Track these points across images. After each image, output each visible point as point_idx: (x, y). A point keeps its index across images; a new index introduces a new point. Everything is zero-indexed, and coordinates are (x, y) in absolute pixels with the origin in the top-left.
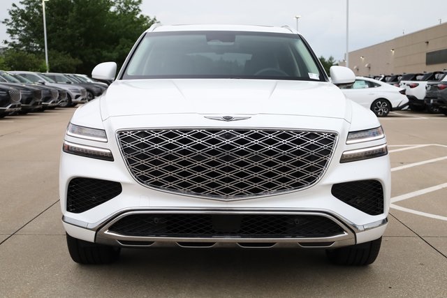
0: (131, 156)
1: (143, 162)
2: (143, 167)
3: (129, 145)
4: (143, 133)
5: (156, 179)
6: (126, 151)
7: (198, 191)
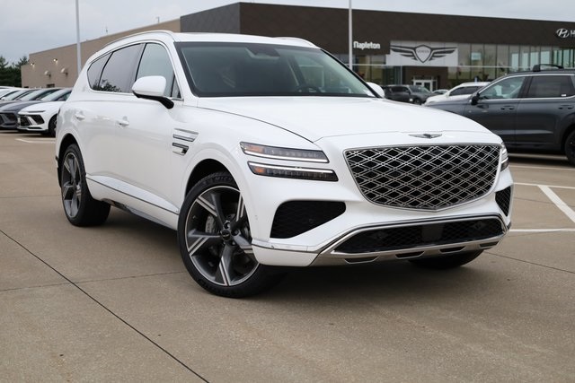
0: (359, 175)
1: (371, 180)
2: (371, 185)
3: (358, 164)
4: (369, 153)
5: (383, 195)
6: (355, 170)
7: (414, 204)
